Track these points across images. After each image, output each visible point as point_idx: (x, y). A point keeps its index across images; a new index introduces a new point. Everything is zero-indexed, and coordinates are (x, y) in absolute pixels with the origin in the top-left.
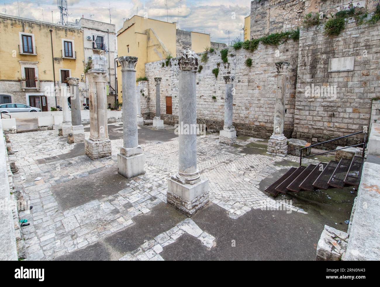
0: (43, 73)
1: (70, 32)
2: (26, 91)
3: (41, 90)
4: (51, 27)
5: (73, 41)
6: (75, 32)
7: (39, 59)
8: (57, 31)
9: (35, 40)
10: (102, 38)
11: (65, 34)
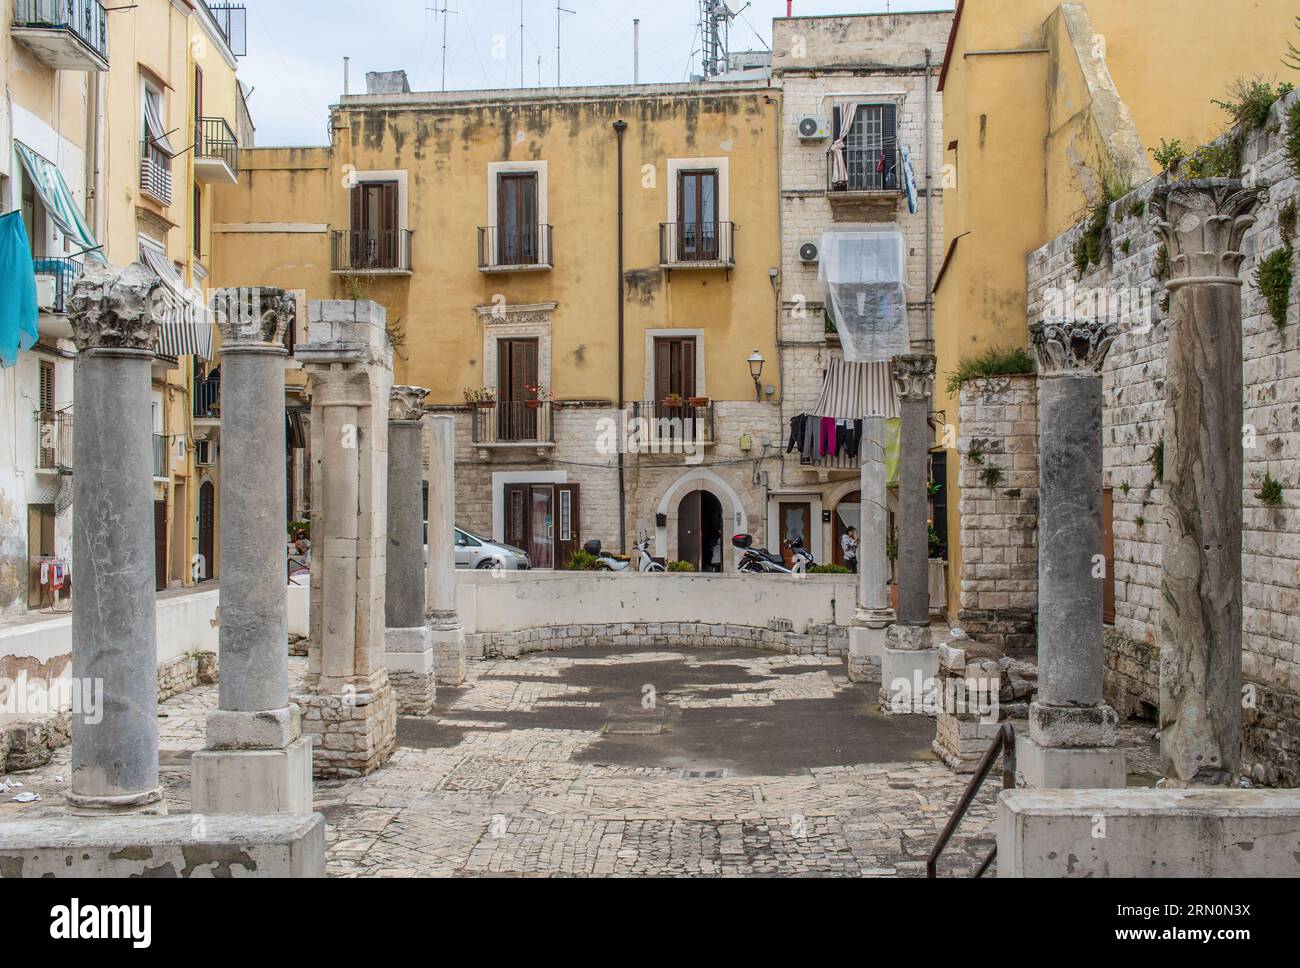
0: (573, 359)
1: (714, 114)
2: (495, 459)
3: (556, 455)
4: (625, 107)
5: (722, 164)
6: (735, 109)
7: (562, 289)
8: (649, 123)
9: (551, 192)
10: (885, 115)
11: (686, 133)
